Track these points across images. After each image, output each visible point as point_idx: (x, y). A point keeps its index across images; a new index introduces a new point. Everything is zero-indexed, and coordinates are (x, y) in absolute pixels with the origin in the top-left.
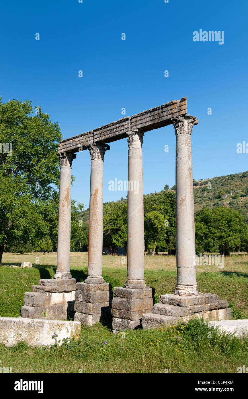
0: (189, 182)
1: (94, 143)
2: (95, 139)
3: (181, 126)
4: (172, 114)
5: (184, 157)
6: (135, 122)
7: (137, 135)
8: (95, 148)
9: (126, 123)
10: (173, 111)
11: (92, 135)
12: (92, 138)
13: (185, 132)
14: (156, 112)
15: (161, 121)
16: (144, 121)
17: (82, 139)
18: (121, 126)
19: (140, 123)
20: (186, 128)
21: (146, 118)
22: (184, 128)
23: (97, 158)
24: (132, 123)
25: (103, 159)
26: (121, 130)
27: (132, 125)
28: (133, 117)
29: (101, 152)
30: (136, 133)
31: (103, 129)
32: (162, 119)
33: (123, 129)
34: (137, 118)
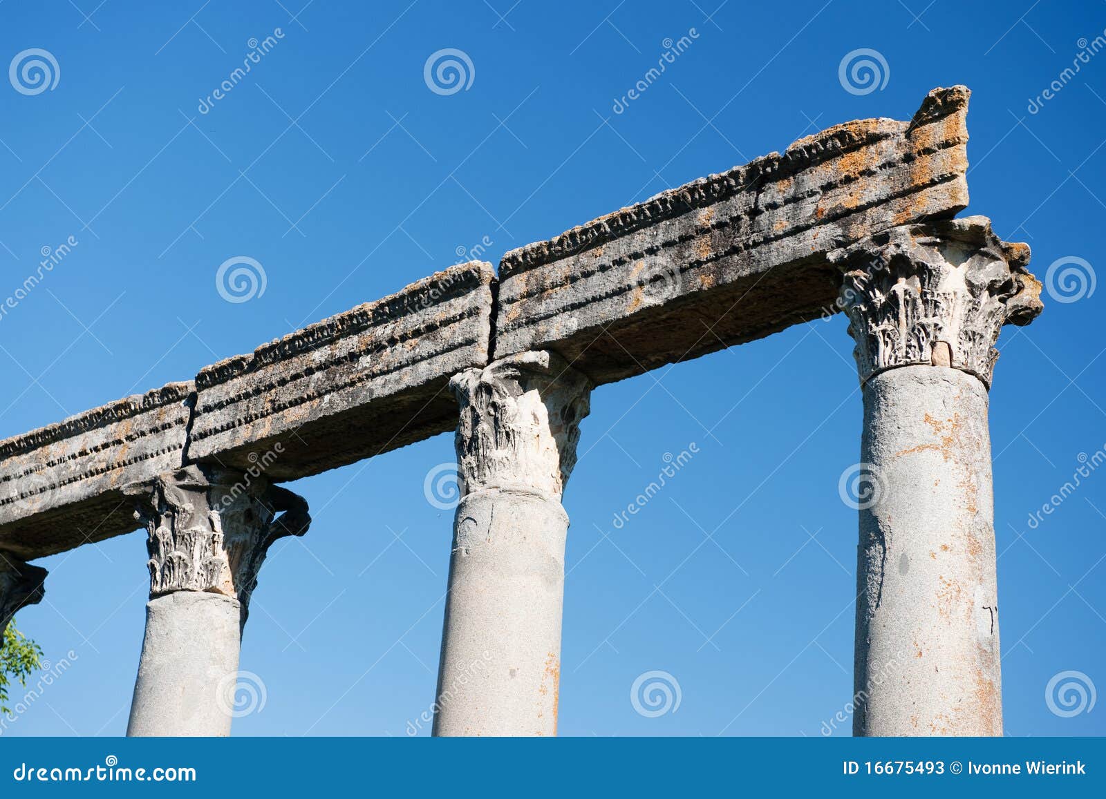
1: (192, 469)
2: (203, 435)
3: (915, 307)
5: (937, 550)
6: (529, 295)
7: (534, 395)
8: (188, 506)
9: (459, 304)
10: (845, 199)
11: (185, 413)
12: (177, 435)
13: (942, 350)
14: (705, 216)
15: (746, 272)
16: (598, 284)
17: (105, 446)
18: (417, 333)
19: (570, 300)
20: (951, 324)
21: (619, 262)
22: (936, 320)
23: (197, 581)
24: (506, 307)
25: (244, 600)
26: (414, 361)
27: (501, 322)
28: (513, 259)
29: (239, 539)
30: (526, 376)
31: (275, 360)
32: (749, 260)
33: (431, 356)
34: (549, 267)
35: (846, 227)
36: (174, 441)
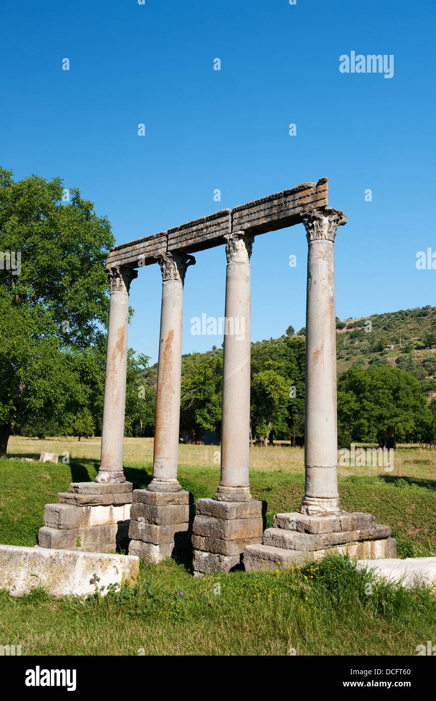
0: (329, 323)
1: (169, 253)
2: (171, 245)
3: (318, 227)
4: (303, 205)
5: (321, 279)
6: (239, 218)
7: (242, 240)
8: (169, 261)
9: (224, 219)
10: (304, 201)
11: (166, 239)
12: (164, 244)
13: (323, 236)
14: (276, 202)
15: (284, 217)
16: (254, 216)
17: (149, 246)
18: (216, 225)
19: (248, 220)
20: (325, 230)
21: (258, 212)
22: (322, 230)
23: (173, 278)
24: (235, 220)
25: (183, 281)
26: (215, 231)
27: (234, 223)
28: (235, 209)
29: (181, 267)
30: (240, 237)
31: (185, 228)
32: (284, 214)
33: (219, 231)
34: (243, 211)
35: (304, 208)
36: (164, 246)
